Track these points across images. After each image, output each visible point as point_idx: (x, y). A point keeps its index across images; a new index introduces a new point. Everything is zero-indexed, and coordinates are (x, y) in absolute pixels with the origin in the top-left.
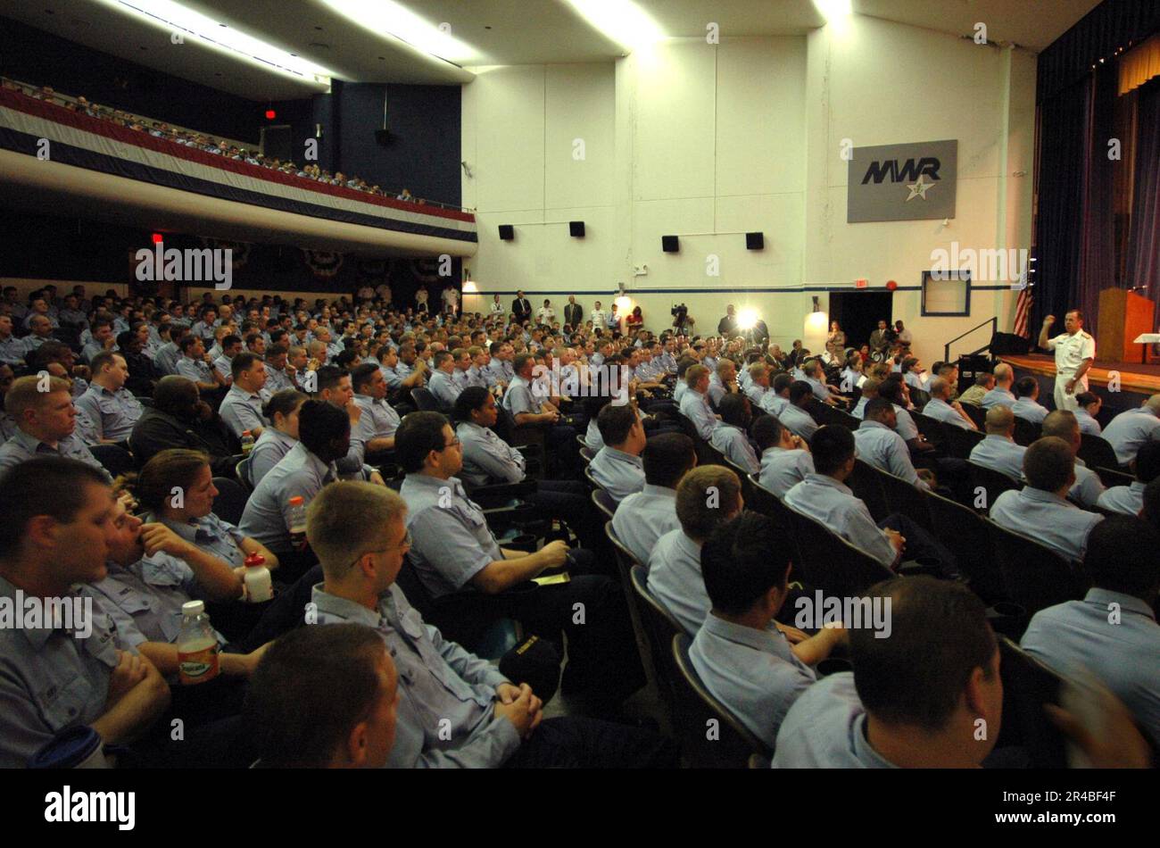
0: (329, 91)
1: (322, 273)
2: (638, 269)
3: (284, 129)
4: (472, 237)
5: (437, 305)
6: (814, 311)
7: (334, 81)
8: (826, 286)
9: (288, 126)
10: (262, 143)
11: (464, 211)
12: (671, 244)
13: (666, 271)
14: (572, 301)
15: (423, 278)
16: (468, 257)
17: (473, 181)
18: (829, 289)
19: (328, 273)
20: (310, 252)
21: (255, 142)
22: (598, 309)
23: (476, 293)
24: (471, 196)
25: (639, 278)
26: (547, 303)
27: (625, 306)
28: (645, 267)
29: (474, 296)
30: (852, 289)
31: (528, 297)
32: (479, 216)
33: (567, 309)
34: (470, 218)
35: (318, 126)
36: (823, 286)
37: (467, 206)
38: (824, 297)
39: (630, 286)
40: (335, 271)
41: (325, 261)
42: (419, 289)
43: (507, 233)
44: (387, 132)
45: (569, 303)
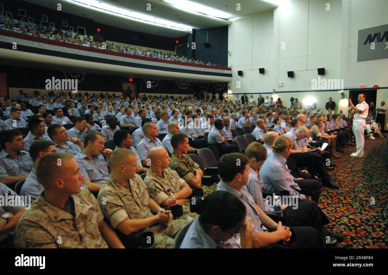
0: (192, 33)
1: (182, 88)
2: (280, 84)
3: (181, 46)
4: (230, 75)
5: (221, 98)
6: (342, 98)
7: (193, 29)
8: (348, 88)
9: (182, 45)
10: (176, 50)
11: (228, 67)
12: (291, 74)
13: (289, 84)
14: (260, 96)
15: (217, 89)
16: (229, 82)
17: (231, 57)
18: (349, 89)
19: (184, 88)
20: (179, 82)
21: (174, 50)
22: (267, 99)
23: (232, 94)
24: (231, 62)
25: (280, 87)
26: (252, 97)
27: (275, 98)
28: (282, 83)
29: (231, 95)
30: (359, 89)
31: (246, 95)
32: (233, 68)
33: (259, 99)
34: (230, 69)
35: (188, 44)
36: (346, 88)
37: (229, 65)
38: (347, 93)
39: (277, 90)
40: (187, 88)
41: (184, 84)
42: (216, 93)
43: (240, 73)
44: (208, 43)
45: (259, 97)
